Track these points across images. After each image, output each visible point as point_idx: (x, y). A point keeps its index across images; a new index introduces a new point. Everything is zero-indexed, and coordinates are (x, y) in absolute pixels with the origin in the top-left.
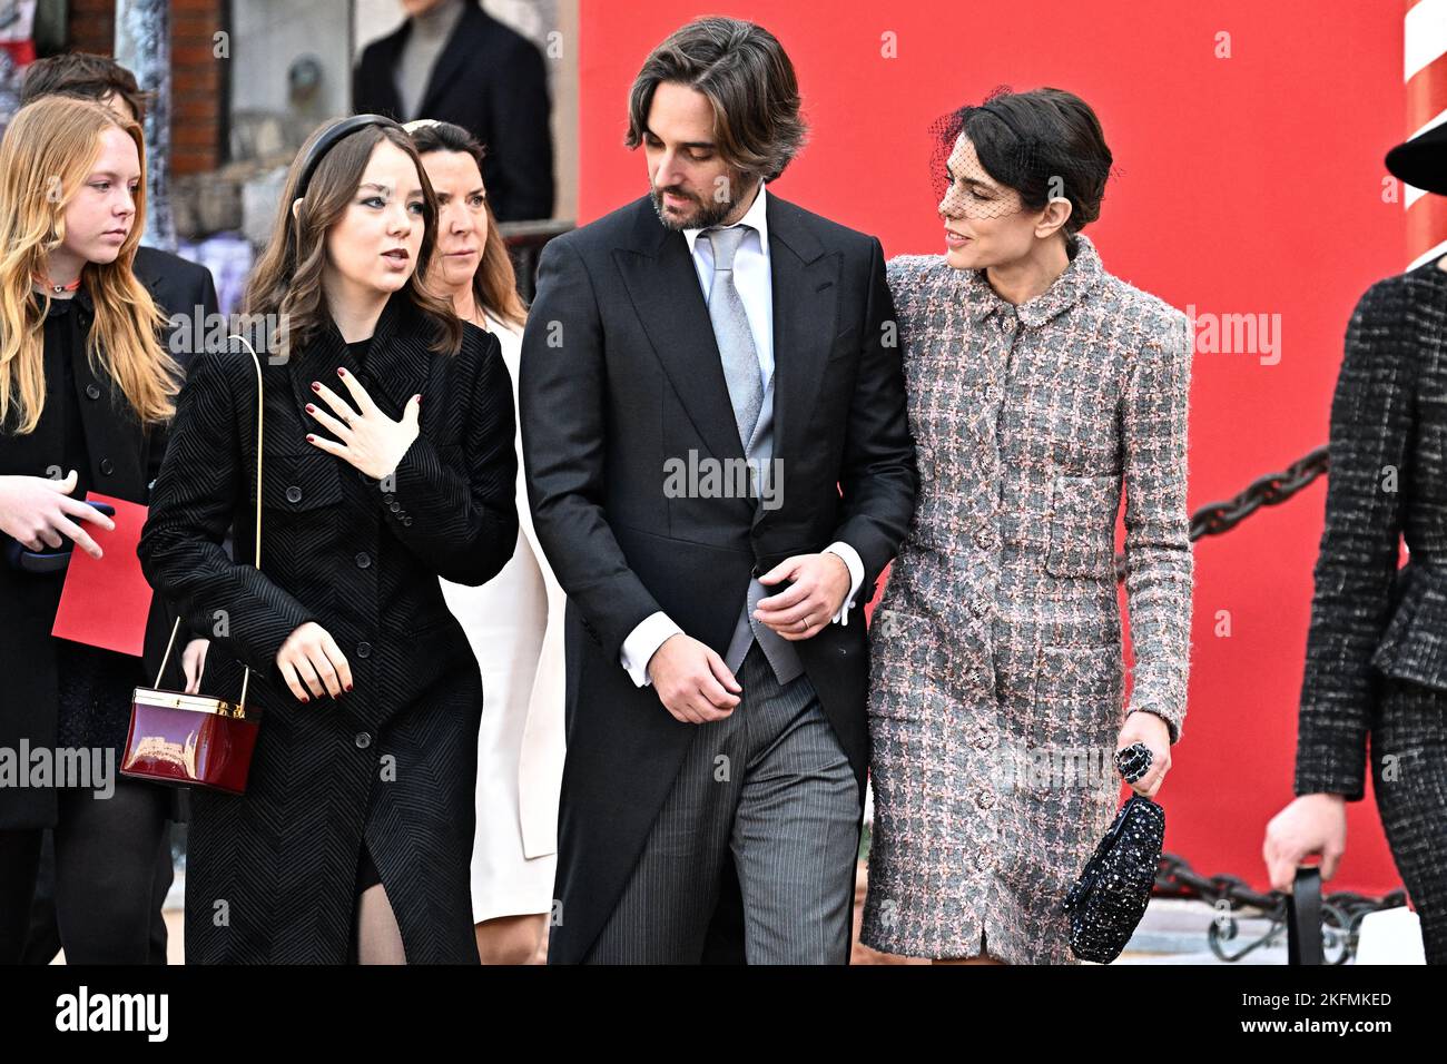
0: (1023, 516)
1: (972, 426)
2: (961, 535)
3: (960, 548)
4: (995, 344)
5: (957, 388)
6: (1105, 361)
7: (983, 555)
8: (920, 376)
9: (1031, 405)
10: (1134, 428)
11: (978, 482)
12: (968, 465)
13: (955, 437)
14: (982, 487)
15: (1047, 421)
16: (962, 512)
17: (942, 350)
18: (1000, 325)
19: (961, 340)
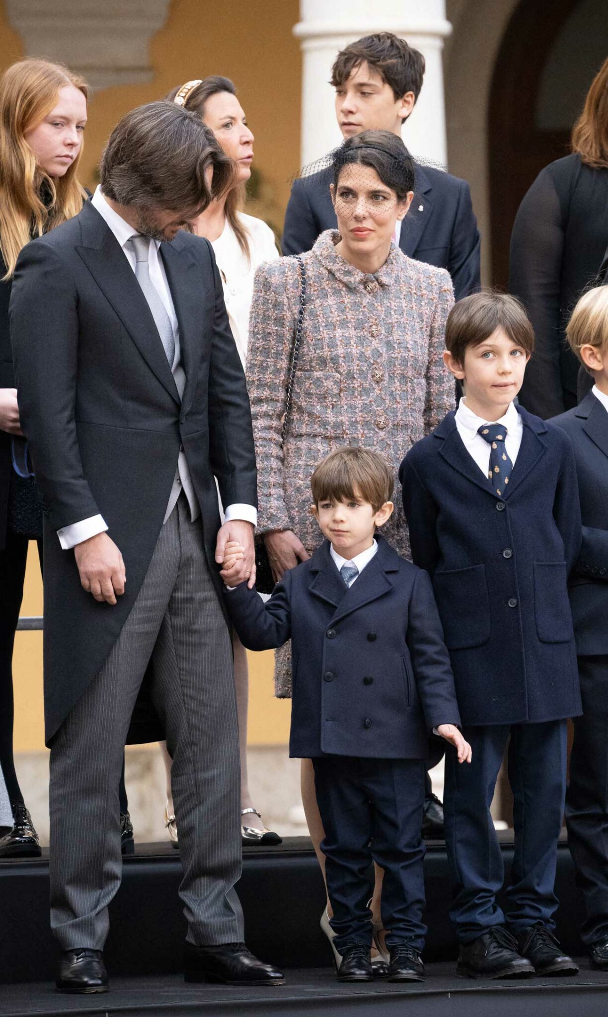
0: (399, 406)
1: (368, 353)
2: (366, 424)
3: (366, 432)
4: (368, 300)
5: (352, 332)
6: (423, 304)
7: (382, 434)
8: (321, 329)
9: (397, 335)
10: (436, 345)
11: (374, 389)
12: (366, 379)
13: (357, 362)
14: (377, 391)
15: (407, 343)
16: (366, 408)
17: (333, 310)
18: (365, 288)
19: (343, 302)
